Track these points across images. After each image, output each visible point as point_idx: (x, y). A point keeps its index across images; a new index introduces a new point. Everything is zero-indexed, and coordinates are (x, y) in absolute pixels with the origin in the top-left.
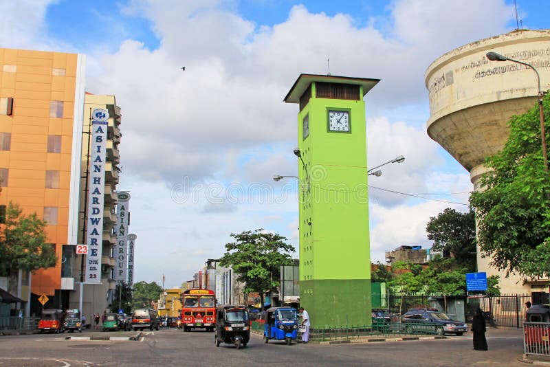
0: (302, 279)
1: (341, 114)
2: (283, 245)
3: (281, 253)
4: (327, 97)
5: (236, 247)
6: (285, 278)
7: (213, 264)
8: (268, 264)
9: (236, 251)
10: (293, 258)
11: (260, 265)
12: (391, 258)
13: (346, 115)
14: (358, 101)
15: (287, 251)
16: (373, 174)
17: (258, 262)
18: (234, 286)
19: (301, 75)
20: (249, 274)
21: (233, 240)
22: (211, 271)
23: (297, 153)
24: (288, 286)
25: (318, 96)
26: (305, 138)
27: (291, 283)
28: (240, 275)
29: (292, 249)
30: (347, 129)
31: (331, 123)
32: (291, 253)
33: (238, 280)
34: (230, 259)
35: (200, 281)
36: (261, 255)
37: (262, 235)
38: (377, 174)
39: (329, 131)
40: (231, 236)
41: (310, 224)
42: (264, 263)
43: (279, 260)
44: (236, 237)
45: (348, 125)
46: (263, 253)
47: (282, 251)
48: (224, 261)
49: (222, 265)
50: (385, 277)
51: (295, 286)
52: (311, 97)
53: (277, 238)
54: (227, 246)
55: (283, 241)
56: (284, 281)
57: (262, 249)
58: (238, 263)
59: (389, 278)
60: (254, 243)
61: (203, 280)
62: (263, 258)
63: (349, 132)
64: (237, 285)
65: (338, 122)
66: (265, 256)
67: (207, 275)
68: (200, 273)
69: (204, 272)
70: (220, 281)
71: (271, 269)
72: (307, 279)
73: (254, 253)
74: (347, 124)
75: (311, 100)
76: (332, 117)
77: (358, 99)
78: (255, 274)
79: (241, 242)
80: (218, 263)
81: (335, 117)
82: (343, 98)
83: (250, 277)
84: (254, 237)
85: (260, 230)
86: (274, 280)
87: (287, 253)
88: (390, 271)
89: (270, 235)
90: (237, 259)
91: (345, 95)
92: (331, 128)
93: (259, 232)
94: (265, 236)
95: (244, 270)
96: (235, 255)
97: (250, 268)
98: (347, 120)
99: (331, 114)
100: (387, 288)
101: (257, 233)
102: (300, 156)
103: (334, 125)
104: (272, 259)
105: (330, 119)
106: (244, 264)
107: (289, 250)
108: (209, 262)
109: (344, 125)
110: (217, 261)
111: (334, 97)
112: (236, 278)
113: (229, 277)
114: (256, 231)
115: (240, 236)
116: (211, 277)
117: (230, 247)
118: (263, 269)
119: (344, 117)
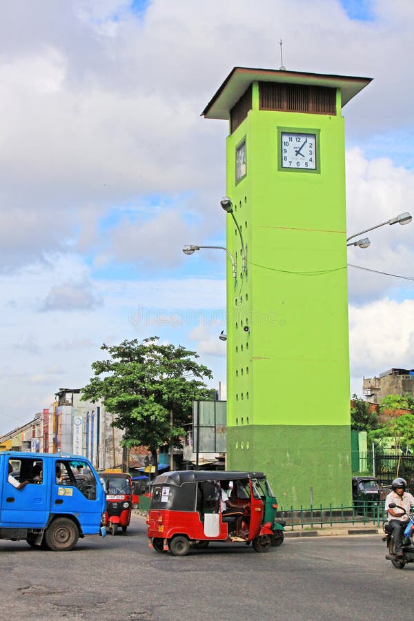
0: (231, 423)
1: (303, 139)
2: (190, 366)
3: (189, 380)
4: (279, 108)
5: (110, 369)
6: (201, 423)
7: (68, 396)
8: (165, 397)
9: (110, 374)
10: (209, 388)
11: (152, 398)
12: (372, 389)
13: (311, 140)
14: (332, 117)
15: (198, 375)
16: (355, 244)
17: (147, 394)
18: (104, 435)
19: (235, 69)
20: (135, 414)
21: (106, 357)
22: (65, 409)
23: (227, 206)
24: (206, 436)
25: (263, 106)
26: (238, 181)
27: (210, 432)
28: (116, 416)
29: (208, 373)
30: (312, 166)
31: (284, 155)
32: (205, 380)
33: (113, 425)
34: (100, 389)
35: (46, 428)
36: (153, 382)
37: (156, 348)
38: (362, 244)
39: (281, 167)
40: (103, 348)
41: (246, 329)
42: (159, 394)
43: (184, 391)
44: (112, 350)
45: (314, 160)
46: (157, 378)
47: (189, 376)
48: (91, 392)
49: (85, 399)
50: (366, 421)
51: (218, 436)
52: (250, 107)
53: (180, 353)
54: (94, 366)
55: (192, 358)
56: (198, 427)
57: (155, 372)
58: (114, 395)
59: (374, 423)
60: (141, 361)
61: (51, 424)
62: (157, 386)
63: (317, 170)
64: (110, 433)
65: (298, 153)
66: (161, 383)
67: (57, 416)
68: (46, 412)
69: (52, 411)
70: (81, 427)
71: (169, 405)
72: (240, 424)
73: (142, 379)
74: (313, 156)
75: (250, 113)
76: (287, 144)
77: (333, 112)
78: (145, 414)
79: (118, 360)
80: (78, 396)
81: (293, 144)
82: (306, 110)
83: (134, 420)
84: (143, 350)
85: (152, 339)
86: (177, 425)
87: (197, 379)
88: (374, 412)
89: (169, 348)
90: (112, 389)
91: (310, 105)
92: (286, 164)
93: (151, 343)
94: (161, 350)
95: (124, 407)
96: (110, 382)
97: (135, 404)
98: (313, 149)
99: (286, 139)
100: (369, 441)
101: (147, 345)
102: (231, 211)
103: (291, 159)
104: (173, 388)
105: (284, 147)
106: (126, 397)
107: (201, 374)
108: (62, 395)
109: (308, 157)
110: (77, 391)
111: (290, 109)
112: (109, 423)
113: (96, 418)
114: (146, 340)
115: (118, 349)
116: (64, 419)
117: (101, 367)
118: (159, 406)
119: (307, 145)
